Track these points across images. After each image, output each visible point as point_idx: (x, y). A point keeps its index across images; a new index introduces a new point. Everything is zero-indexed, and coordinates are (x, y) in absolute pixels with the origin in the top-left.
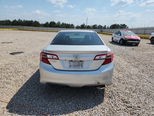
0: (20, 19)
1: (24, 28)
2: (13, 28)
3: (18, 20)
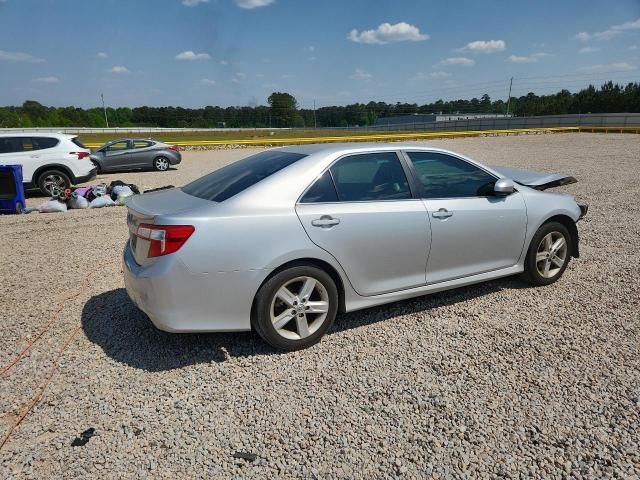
0: (610, 84)
1: (608, 120)
2: (560, 125)
3: (600, 89)
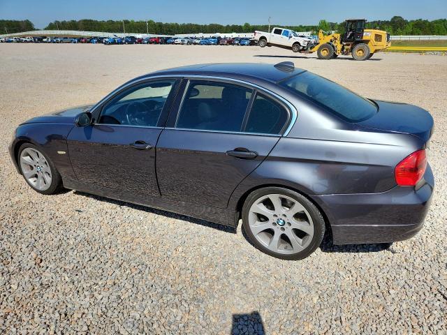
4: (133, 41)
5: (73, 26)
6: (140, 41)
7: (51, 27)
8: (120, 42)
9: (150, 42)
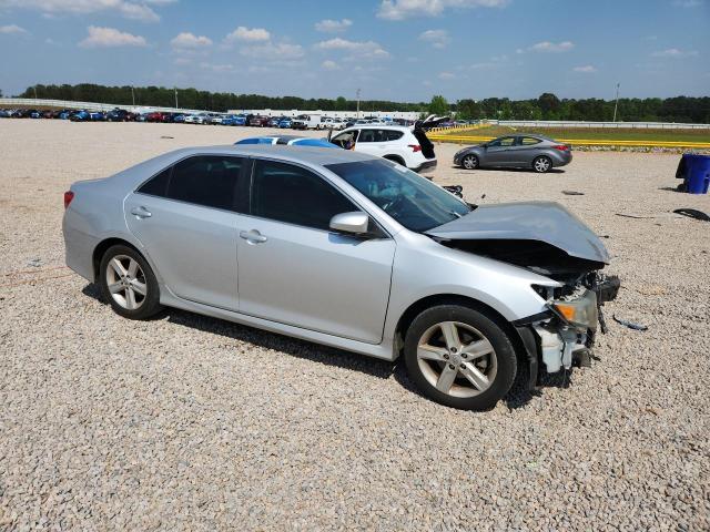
4: (122, 116)
5: (66, 93)
6: (135, 118)
7: (29, 94)
8: (100, 118)
9: (151, 119)
